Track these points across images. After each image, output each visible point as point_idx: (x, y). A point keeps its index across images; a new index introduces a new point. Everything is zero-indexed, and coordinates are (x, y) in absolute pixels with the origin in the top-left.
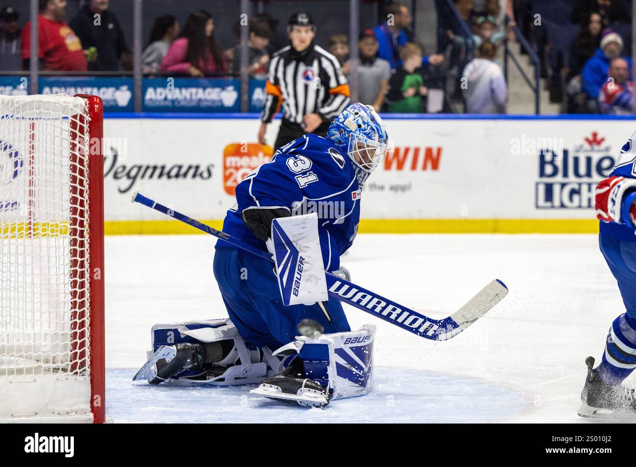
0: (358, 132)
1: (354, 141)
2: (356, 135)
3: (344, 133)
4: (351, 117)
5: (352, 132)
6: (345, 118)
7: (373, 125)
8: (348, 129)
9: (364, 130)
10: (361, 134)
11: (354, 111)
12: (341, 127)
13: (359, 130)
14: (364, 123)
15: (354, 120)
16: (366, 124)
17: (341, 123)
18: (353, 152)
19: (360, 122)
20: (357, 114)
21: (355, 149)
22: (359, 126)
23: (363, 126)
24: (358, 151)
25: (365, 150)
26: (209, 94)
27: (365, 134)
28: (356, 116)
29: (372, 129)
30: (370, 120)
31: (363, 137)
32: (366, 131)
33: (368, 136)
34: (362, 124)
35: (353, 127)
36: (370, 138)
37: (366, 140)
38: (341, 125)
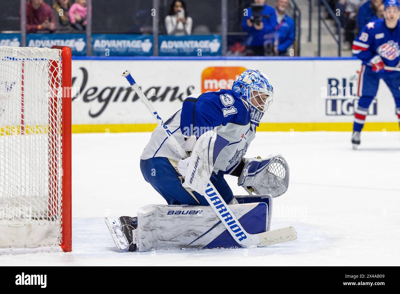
0: (252, 84)
1: (250, 91)
2: (251, 86)
3: (243, 87)
4: (247, 76)
5: (248, 85)
6: (243, 78)
7: (263, 80)
8: (245, 84)
9: (257, 83)
10: (255, 85)
11: (248, 73)
12: (241, 83)
13: (253, 83)
14: (256, 78)
15: (249, 77)
16: (258, 79)
17: (240, 81)
18: (250, 98)
19: (253, 78)
20: (250, 74)
21: (252, 96)
22: (253, 81)
23: (255, 80)
24: (254, 97)
25: (259, 96)
26: (134, 44)
27: (257, 85)
28: (250, 75)
29: (261, 81)
30: (259, 77)
31: (256, 88)
32: (258, 83)
33: (260, 86)
34: (254, 79)
35: (249, 82)
36: (261, 87)
37: (258, 89)
38: (241, 82)
